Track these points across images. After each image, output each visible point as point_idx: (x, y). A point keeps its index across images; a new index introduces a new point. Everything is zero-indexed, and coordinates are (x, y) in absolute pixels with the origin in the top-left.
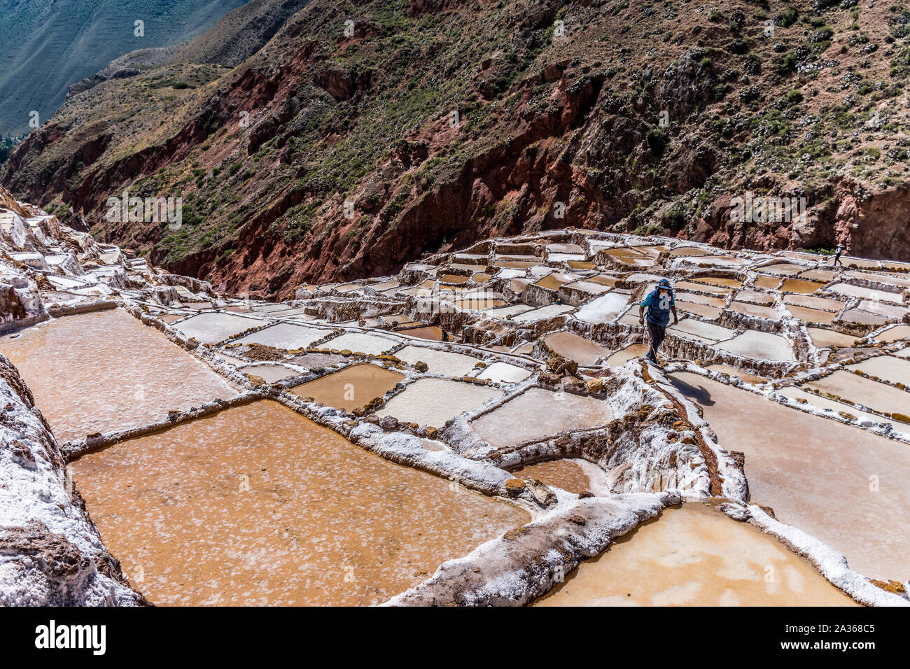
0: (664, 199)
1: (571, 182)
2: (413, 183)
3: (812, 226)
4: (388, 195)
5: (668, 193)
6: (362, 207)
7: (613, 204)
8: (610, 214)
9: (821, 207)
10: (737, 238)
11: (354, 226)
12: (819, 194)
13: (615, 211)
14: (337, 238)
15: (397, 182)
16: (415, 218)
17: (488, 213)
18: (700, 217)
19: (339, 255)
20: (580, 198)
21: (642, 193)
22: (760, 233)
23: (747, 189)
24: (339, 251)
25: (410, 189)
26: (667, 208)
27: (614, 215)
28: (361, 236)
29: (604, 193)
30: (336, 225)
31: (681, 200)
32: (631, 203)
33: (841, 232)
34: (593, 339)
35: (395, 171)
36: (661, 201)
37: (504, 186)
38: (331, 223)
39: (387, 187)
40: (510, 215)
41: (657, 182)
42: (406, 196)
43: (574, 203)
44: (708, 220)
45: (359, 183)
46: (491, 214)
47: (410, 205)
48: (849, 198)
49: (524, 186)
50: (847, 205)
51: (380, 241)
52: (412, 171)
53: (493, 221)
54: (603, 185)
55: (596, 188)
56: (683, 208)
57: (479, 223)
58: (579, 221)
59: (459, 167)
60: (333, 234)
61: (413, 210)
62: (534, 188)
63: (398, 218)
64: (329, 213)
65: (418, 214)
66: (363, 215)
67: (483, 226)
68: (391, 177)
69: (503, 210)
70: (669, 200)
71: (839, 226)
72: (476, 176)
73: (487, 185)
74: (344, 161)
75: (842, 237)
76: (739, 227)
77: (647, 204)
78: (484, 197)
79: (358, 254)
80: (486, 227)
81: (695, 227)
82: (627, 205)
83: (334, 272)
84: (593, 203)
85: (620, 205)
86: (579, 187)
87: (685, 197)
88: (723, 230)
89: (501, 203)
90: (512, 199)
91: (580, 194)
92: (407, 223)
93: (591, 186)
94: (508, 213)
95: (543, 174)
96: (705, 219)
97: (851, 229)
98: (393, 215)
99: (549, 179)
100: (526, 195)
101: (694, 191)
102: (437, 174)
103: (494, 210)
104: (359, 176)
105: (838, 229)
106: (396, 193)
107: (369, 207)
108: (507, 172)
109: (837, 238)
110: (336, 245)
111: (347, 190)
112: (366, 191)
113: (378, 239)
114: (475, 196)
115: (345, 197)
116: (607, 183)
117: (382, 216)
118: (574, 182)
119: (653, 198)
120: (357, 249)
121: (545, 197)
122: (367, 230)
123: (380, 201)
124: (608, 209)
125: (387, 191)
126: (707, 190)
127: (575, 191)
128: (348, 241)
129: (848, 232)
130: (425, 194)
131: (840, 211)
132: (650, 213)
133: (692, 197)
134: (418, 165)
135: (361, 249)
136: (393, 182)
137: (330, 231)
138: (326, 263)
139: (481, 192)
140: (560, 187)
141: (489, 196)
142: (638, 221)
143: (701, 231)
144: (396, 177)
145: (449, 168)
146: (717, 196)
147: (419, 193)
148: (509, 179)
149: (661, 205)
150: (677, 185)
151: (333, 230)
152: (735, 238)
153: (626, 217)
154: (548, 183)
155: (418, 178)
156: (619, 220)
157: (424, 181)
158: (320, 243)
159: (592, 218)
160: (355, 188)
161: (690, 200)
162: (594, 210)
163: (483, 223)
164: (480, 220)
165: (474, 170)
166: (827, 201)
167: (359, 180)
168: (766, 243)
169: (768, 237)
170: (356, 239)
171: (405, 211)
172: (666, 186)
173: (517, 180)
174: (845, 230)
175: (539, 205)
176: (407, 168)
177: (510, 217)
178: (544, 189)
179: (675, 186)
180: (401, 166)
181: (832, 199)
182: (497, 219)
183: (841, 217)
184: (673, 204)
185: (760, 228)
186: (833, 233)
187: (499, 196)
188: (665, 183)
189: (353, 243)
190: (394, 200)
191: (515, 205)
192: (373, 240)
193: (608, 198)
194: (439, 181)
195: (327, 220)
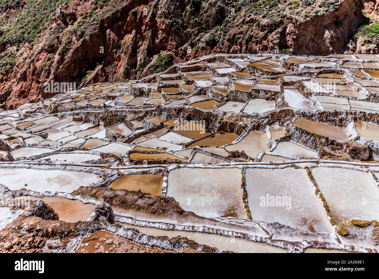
0: (204, 32)
1: (157, 28)
2: (72, 34)
3: (278, 39)
4: (60, 43)
5: (206, 30)
6: (46, 50)
7: (180, 37)
8: (179, 42)
9: (280, 30)
10: (244, 48)
11: (44, 61)
12: (278, 24)
13: (181, 40)
14: (35, 69)
15: (63, 35)
16: (79, 53)
17: (118, 47)
18: (224, 39)
19: (39, 77)
20: (164, 35)
21: (193, 30)
22: (254, 45)
23: (244, 24)
24: (38, 76)
25: (71, 38)
26: (207, 36)
27: (181, 42)
28: (50, 66)
29: (175, 32)
30: (33, 61)
31: (212, 32)
32: (188, 36)
33: (289, 40)
34: (320, 121)
35: (59, 29)
36: (203, 33)
37: (123, 32)
38: (28, 61)
39: (58, 38)
40: (130, 47)
41: (200, 24)
42: (70, 42)
43: (161, 38)
44: (228, 40)
45: (39, 37)
46: (119, 47)
47: (74, 47)
48: (291, 25)
49: (134, 31)
50: (290, 28)
51: (62, 68)
52: (70, 28)
53: (121, 51)
54: (174, 28)
55: (170, 29)
56: (215, 36)
57: (114, 53)
58: (165, 46)
59: (97, 24)
60: (32, 67)
61: (77, 49)
62: (139, 32)
63: (70, 54)
64: (25, 55)
65: (80, 51)
66: (47, 54)
67: (116, 54)
68: (58, 32)
69: (125, 44)
70: (206, 33)
71: (288, 38)
72: (107, 28)
73: (114, 32)
74: (26, 25)
75: (290, 42)
76: (244, 43)
77: (196, 35)
78: (113, 39)
79: (50, 76)
80: (118, 54)
81: (223, 44)
82: (187, 37)
83: (38, 87)
84: (170, 37)
85: (183, 37)
86: (162, 30)
87: (214, 30)
88: (237, 44)
89: (123, 41)
90: (128, 38)
91: (163, 33)
92: (75, 56)
93: (168, 29)
94: (129, 46)
95: (142, 24)
96: (227, 40)
97: (293, 39)
98: (66, 53)
99: (146, 27)
100: (136, 36)
101: (218, 27)
102: (85, 28)
103: (120, 45)
104: (38, 33)
105: (288, 39)
106: (64, 40)
107: (50, 50)
108: (123, 25)
109: (288, 43)
110: (36, 72)
111: (33, 41)
112: (46, 41)
113: (61, 67)
114: (109, 39)
115: (33, 45)
116: (176, 27)
117: (59, 54)
118: (159, 28)
119: (199, 32)
120: (49, 73)
121: (145, 36)
122: (52, 63)
123: (56, 46)
124: (178, 40)
125: (58, 40)
126: (224, 26)
127: (160, 32)
128: (43, 70)
129: (292, 40)
130: (81, 40)
131: (287, 31)
132: (199, 40)
133: (217, 30)
134: (72, 24)
135: (52, 73)
136: (61, 35)
137: (30, 65)
138: (32, 83)
139: (112, 36)
140: (152, 31)
141: (116, 38)
142: (194, 44)
143: (226, 46)
144: (62, 32)
145: (92, 25)
146: (230, 28)
147: (78, 40)
148: (125, 28)
149: (203, 35)
150: (209, 25)
151: (32, 64)
152: (243, 48)
153: (187, 42)
154: (146, 29)
155: (75, 32)
156: (184, 45)
157: (79, 33)
158: (25, 72)
159: (171, 44)
160: (38, 40)
161: (216, 32)
162: (171, 41)
163: (116, 52)
164: (114, 51)
165: (105, 25)
166: (282, 27)
167: (39, 35)
168: (258, 49)
169: (258, 46)
170: (47, 68)
171: (71, 51)
172: (204, 26)
173: (129, 29)
174: (291, 39)
175: (143, 40)
176: (67, 27)
177: (130, 48)
178: (144, 32)
179: (208, 26)
180: (63, 25)
181: (283, 26)
182: (123, 50)
183: (288, 34)
184: (209, 34)
185: (254, 42)
186: (286, 41)
187: (121, 37)
188: (203, 25)
189: (46, 70)
190: (64, 45)
191: (131, 42)
192: (58, 68)
193: (177, 34)
194: (88, 32)
195: (25, 59)
